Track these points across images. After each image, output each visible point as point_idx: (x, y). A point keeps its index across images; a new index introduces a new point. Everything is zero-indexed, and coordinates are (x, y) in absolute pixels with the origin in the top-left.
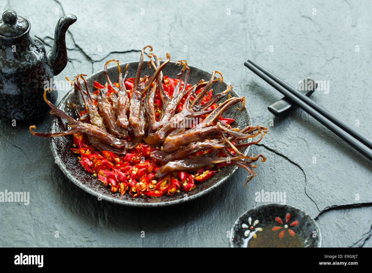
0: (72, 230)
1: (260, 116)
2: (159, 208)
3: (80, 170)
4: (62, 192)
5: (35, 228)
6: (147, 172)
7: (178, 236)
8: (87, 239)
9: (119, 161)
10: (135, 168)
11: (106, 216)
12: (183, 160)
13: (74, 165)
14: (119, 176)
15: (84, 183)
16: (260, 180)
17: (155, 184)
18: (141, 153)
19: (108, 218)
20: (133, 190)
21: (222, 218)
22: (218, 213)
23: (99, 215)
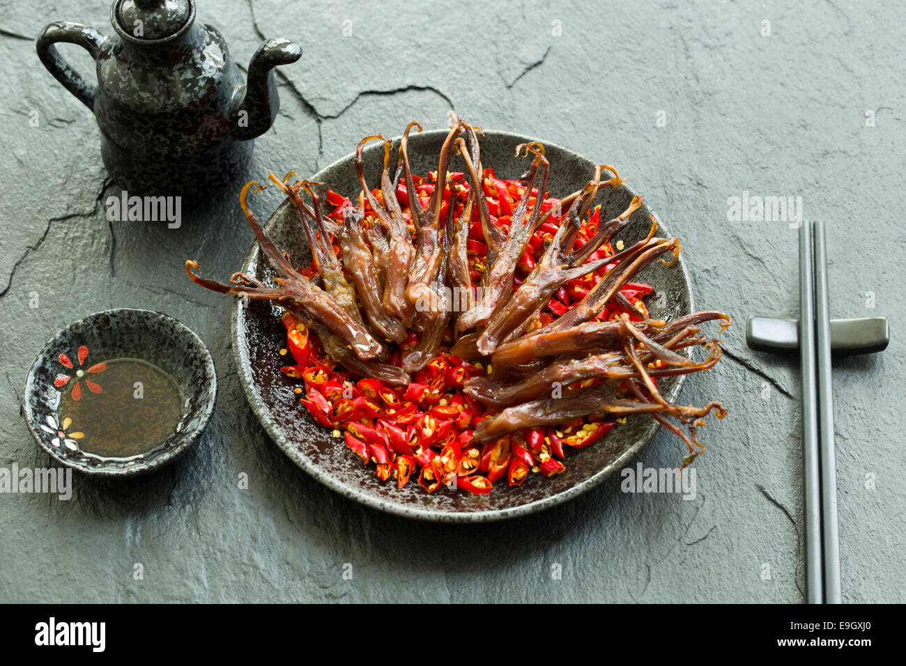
0: (292, 569)
1: (709, 268)
2: (486, 524)
3: (303, 421)
4: (265, 470)
5: (208, 564)
6: (457, 428)
7: (529, 584)
8: (327, 591)
9: (392, 402)
10: (430, 418)
11: (367, 532)
12: (538, 400)
13: (291, 409)
14: (394, 437)
15: (315, 462)
16: (713, 439)
17: (477, 459)
18: (442, 380)
19: (370, 537)
20: (427, 475)
21: (626, 537)
22: (617, 524)
23: (351, 528)
